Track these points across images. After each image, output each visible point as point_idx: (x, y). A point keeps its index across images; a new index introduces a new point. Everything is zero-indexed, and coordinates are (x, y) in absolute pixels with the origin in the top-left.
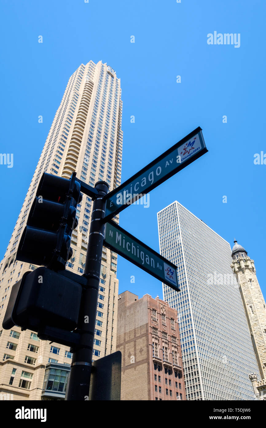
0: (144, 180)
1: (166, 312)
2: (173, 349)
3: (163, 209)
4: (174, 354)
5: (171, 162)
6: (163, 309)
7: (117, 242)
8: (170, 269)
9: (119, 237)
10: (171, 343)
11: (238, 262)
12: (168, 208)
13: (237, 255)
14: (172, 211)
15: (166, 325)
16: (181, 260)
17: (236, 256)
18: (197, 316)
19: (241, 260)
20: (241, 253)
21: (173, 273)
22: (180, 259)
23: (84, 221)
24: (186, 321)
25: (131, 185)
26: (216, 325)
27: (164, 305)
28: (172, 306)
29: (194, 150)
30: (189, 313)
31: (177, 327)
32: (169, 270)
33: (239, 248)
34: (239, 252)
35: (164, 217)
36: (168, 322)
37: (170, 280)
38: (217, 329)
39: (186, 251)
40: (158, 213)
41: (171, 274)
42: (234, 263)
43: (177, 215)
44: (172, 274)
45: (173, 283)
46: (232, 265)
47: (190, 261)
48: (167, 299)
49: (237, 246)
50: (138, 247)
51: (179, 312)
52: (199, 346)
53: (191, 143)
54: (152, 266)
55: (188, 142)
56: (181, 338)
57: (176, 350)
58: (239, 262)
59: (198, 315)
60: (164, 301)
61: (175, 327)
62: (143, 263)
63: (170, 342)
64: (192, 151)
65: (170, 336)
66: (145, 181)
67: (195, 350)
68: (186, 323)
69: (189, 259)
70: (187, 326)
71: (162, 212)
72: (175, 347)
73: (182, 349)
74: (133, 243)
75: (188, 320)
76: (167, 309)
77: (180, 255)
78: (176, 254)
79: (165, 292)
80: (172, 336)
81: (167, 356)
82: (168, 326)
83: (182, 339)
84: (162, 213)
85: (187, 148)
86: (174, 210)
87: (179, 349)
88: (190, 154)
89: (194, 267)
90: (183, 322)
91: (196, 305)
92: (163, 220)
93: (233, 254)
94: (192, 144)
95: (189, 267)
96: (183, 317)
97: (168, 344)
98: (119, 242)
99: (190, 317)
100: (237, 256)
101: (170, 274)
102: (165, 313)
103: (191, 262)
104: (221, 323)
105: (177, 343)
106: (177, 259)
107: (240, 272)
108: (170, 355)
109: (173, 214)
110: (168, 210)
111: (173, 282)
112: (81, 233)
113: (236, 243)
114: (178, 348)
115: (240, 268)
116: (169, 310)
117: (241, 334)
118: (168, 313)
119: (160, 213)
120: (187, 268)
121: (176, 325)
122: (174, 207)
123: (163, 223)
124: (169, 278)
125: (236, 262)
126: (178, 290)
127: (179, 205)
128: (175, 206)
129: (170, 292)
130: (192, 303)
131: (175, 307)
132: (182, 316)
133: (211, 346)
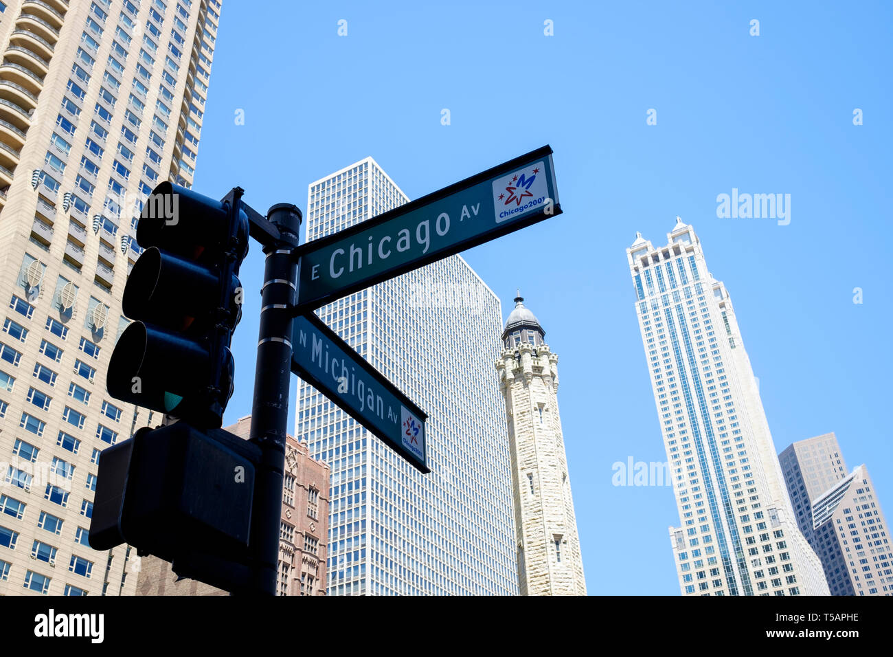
0: (404, 235)
1: (298, 471)
2: (305, 568)
3: (327, 175)
4: (305, 581)
5: (476, 213)
6: (292, 461)
7: (313, 360)
8: (412, 420)
9: (317, 347)
10: (303, 552)
11: (517, 355)
12: (344, 174)
13: (517, 336)
14: (355, 186)
15: (293, 505)
16: (359, 329)
17: (513, 338)
18: (382, 486)
19: (525, 351)
20: (527, 333)
21: (416, 430)
22: (359, 326)
23: (79, 176)
24: (350, 498)
25: (370, 238)
26: (431, 513)
27: (296, 451)
28: (318, 455)
29: (531, 199)
30: (361, 477)
31: (323, 512)
32: (410, 422)
33: (527, 319)
34: (524, 330)
35: (328, 198)
36: (300, 497)
37: (411, 447)
38: (430, 526)
39: (378, 305)
40: (311, 185)
41: (415, 432)
42: (505, 358)
43: (366, 198)
44: (416, 434)
45: (416, 454)
46: (499, 361)
47: (385, 335)
48: (306, 435)
49: (522, 313)
50: (353, 369)
51: (334, 472)
52: (375, 565)
53: (526, 180)
54: (378, 414)
55: (519, 173)
56: (329, 540)
57: (313, 572)
58: (520, 357)
59: (387, 484)
60: (296, 437)
61: (317, 512)
62: (362, 409)
63: (297, 551)
64: (525, 201)
65: (301, 534)
66: (407, 238)
67: (364, 575)
68: (350, 502)
69: (383, 330)
70: (350, 511)
71: (323, 184)
72: (312, 564)
73: (328, 570)
74: (343, 361)
75: (357, 495)
76: (302, 462)
77: (359, 315)
78: (347, 313)
79: (301, 414)
80: (308, 536)
81: (286, 585)
82: (299, 508)
83: (331, 546)
84: (323, 187)
85: (515, 189)
86: (361, 183)
87: (320, 569)
88: (521, 205)
89: (393, 352)
90: (343, 500)
91: (384, 458)
92: (322, 209)
93: (509, 332)
94: (527, 182)
95: (381, 353)
96: (343, 486)
97: (293, 556)
98: (317, 359)
99: (364, 488)
100: (517, 339)
101: (412, 432)
102: (295, 472)
103: (389, 338)
104: (444, 510)
105: (317, 555)
106: (350, 326)
107: (517, 383)
108: (293, 584)
109: (355, 195)
110: (342, 180)
111: (417, 451)
112: (69, 212)
113: (519, 303)
114: (317, 568)
115: (518, 372)
116: (309, 464)
117: (490, 542)
118: (304, 473)
119: (318, 186)
120: (374, 355)
121: (320, 507)
122: (361, 175)
123: (322, 217)
124: (409, 442)
125: (512, 354)
126: (425, 470)
127: (377, 169)
128: (366, 172)
129: (317, 416)
130: (375, 452)
131: (324, 457)
132: (340, 484)
133: (409, 566)
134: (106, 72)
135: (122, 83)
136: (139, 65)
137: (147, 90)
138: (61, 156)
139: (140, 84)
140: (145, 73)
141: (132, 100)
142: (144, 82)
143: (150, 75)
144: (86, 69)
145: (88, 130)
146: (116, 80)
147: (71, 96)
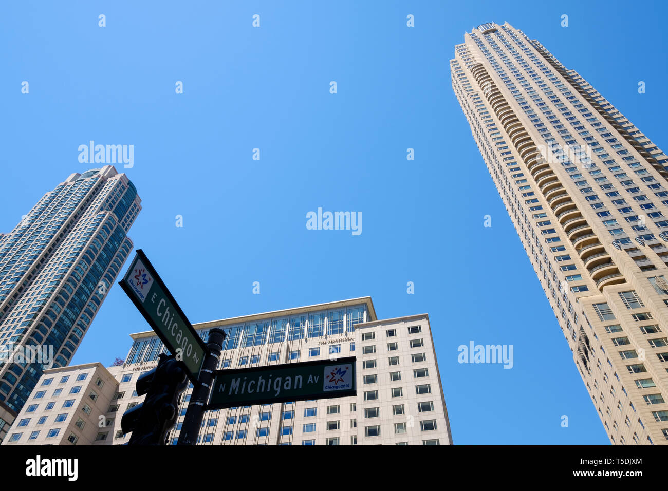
23: (633, 227)
112: (646, 245)
134: (595, 179)
135: (606, 175)
136: (604, 162)
137: (619, 167)
138: (616, 227)
139: (613, 168)
140: (610, 162)
141: (618, 177)
142: (614, 165)
143: (613, 160)
144: (586, 187)
145: (615, 206)
146: (622, 174)
147: (592, 202)
